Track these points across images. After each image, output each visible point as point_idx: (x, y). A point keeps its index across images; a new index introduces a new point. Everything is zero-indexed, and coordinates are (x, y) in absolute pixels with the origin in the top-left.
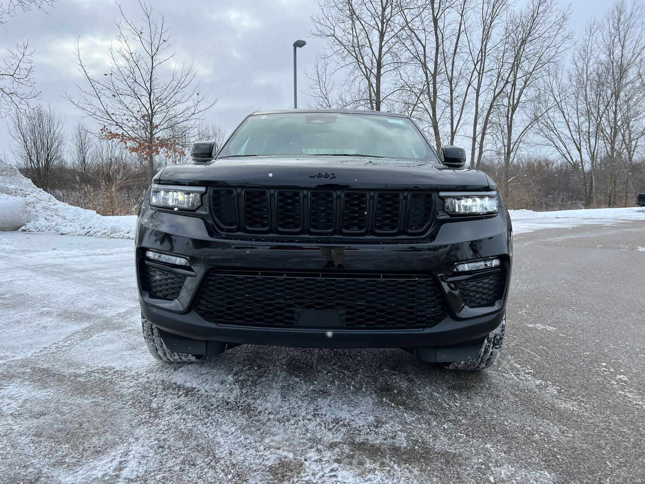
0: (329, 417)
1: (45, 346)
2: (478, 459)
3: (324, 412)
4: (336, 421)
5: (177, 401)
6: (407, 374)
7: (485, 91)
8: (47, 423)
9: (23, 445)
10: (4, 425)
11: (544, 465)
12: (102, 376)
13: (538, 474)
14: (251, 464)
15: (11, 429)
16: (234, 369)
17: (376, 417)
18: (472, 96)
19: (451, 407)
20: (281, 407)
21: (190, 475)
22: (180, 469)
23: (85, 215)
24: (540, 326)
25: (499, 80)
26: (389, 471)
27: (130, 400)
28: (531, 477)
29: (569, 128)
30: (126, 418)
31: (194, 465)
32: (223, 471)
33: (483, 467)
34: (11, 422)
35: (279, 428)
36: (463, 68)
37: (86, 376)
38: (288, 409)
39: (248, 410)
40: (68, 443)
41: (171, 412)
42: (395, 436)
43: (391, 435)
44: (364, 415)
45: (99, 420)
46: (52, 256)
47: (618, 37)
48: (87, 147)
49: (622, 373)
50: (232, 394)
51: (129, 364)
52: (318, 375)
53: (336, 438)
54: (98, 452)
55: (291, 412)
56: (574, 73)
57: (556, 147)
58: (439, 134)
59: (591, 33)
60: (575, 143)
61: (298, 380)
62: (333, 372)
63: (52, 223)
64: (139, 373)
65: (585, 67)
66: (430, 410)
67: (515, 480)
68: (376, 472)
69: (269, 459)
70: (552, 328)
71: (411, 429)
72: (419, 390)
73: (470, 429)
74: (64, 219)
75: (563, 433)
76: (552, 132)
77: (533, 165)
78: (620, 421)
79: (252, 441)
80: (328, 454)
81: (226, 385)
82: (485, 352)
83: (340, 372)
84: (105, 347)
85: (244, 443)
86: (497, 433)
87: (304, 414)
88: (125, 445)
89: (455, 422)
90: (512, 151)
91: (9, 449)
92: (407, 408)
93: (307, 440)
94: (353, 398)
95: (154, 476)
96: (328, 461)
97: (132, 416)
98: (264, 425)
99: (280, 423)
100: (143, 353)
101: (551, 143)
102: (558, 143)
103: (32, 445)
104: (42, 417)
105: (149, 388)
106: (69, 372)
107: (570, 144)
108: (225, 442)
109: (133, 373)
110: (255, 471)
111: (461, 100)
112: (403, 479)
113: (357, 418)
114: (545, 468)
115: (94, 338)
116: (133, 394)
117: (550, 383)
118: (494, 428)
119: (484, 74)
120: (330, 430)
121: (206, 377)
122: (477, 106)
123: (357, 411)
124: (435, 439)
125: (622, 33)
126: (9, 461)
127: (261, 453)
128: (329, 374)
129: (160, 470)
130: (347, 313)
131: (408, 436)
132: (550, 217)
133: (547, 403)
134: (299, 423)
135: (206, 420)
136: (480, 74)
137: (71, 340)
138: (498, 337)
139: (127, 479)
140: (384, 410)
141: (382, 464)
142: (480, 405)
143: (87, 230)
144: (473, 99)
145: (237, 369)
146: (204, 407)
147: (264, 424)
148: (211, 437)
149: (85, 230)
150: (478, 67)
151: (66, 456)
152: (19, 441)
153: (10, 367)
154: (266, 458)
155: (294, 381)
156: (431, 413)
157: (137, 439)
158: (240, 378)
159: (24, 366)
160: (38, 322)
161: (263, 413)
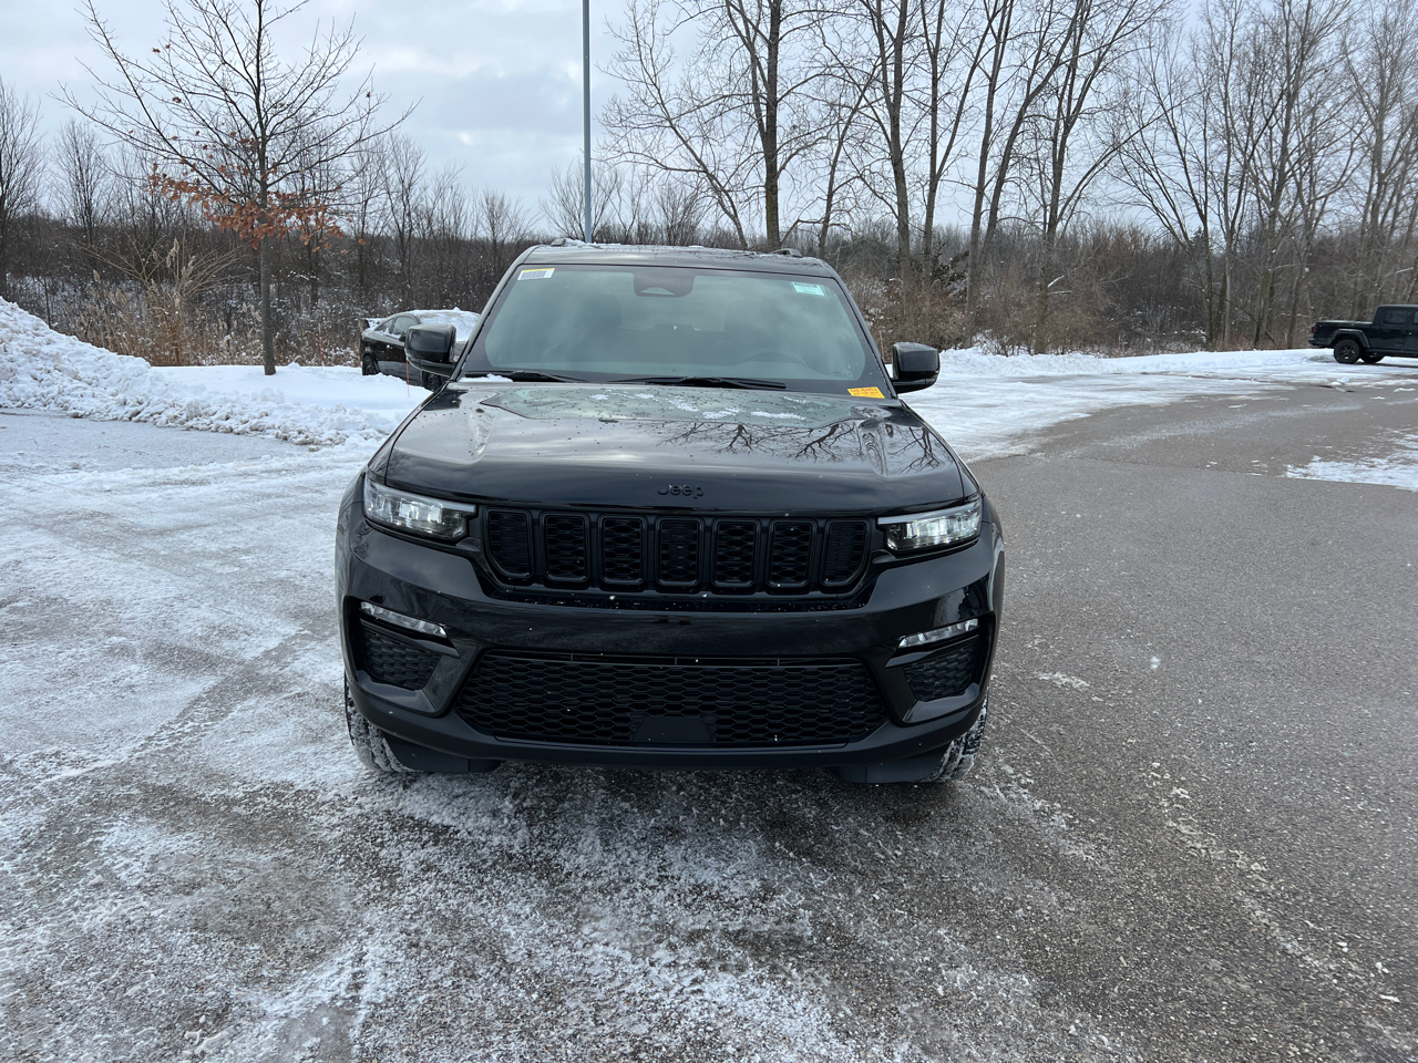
0: (685, 883)
1: (147, 734)
2: (924, 955)
3: (676, 873)
4: (698, 889)
5: (422, 854)
6: (817, 790)
7: (1009, 83)
8: (208, 904)
9: (181, 948)
10: (134, 910)
11: (1024, 963)
12: (275, 803)
13: (1012, 980)
14: (565, 973)
15: (149, 917)
16: (511, 784)
17: (764, 880)
18: (979, 93)
19: (887, 858)
20: (603, 864)
21: (471, 995)
22: (453, 983)
23: (122, 369)
24: (1061, 678)
25: (1041, 57)
26: (784, 980)
27: (340, 853)
28: (1001, 985)
29: (1185, 168)
30: (341, 890)
31: (473, 976)
32: (522, 986)
33: (929, 969)
34: (146, 904)
35: (603, 906)
36: (963, 25)
37: (247, 804)
38: (615, 866)
39: (547, 870)
40: (257, 941)
41: (416, 877)
42: (794, 916)
43: (787, 914)
44: (744, 877)
45: (296, 896)
46: (79, 488)
48: (95, 176)
49: (1183, 782)
50: (516, 838)
51: (318, 774)
52: (663, 796)
53: (699, 922)
54: (313, 958)
55: (620, 874)
56: (1203, 42)
57: (1156, 208)
58: (904, 178)
60: (1196, 201)
61: (626, 805)
62: (688, 789)
63: (50, 388)
64: (342, 796)
65: (1229, 29)
66: (853, 863)
67: (976, 990)
68: (764, 984)
69: (593, 963)
70: (1083, 682)
71: (820, 902)
72: (837, 824)
73: (916, 900)
74: (75, 378)
75: (1062, 904)
76: (1147, 176)
77: (1106, 240)
78: (1158, 881)
79: (562, 931)
80: (686, 953)
81: (503, 819)
82: (950, 759)
83: (700, 788)
84: (263, 736)
85: (549, 935)
86: (958, 907)
87: (642, 877)
88: (353, 943)
89: (893, 887)
90: (1061, 218)
91: (159, 956)
92: (817, 861)
93: (651, 927)
94: (724, 842)
95: (414, 997)
96: (687, 966)
97: (351, 886)
98: (578, 901)
99: (605, 895)
100: (338, 749)
101: (1145, 199)
102: (1159, 202)
103: (196, 947)
104: (197, 893)
105: (367, 829)
106: (212, 794)
107: (1184, 203)
108: (518, 935)
109: (330, 796)
110: (573, 985)
111: (954, 102)
112: (805, 993)
113: (732, 884)
114: (1023, 969)
115: (235, 713)
116: (342, 841)
117: (1059, 806)
118: (954, 898)
119: (1008, 42)
120: (688, 906)
121: (463, 802)
122: (989, 116)
123: (729, 871)
124: (859, 921)
126: (168, 978)
127: (579, 953)
128: (682, 793)
129: (421, 987)
130: (720, 722)
131: (815, 916)
132: (1130, 371)
133: (1046, 847)
134: (636, 894)
135: (479, 892)
136: (1000, 41)
137: (192, 721)
138: (973, 736)
139: (372, 1003)
140: (777, 865)
141: (774, 968)
142: (937, 854)
143: (134, 409)
144: (981, 100)
145: (517, 785)
146: (471, 866)
147: (578, 898)
148: (494, 924)
149: (127, 408)
150: (996, 25)
151: (260, 964)
152: (172, 940)
153: (97, 783)
154: (588, 962)
155: (621, 808)
156: (855, 871)
157: (371, 931)
158: (525, 805)
159: (124, 783)
160: (113, 675)
161: (573, 876)
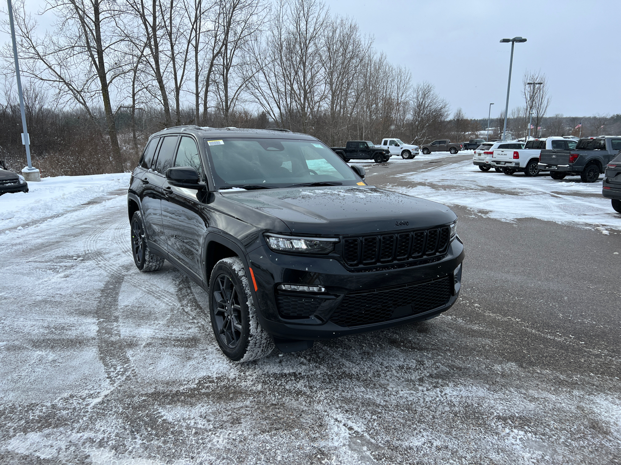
7: (204, 50)
25: (217, 41)
29: (270, 88)
47: (302, 12)
57: (261, 104)
59: (281, 4)
60: (276, 102)
90: (230, 107)
101: (257, 100)
102: (262, 101)
107: (272, 102)
111: (182, 57)
122: (197, 63)
125: (306, 9)
